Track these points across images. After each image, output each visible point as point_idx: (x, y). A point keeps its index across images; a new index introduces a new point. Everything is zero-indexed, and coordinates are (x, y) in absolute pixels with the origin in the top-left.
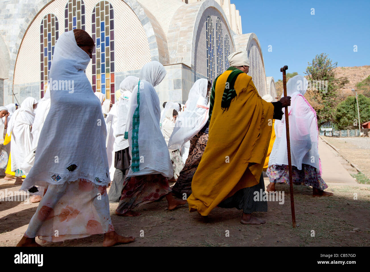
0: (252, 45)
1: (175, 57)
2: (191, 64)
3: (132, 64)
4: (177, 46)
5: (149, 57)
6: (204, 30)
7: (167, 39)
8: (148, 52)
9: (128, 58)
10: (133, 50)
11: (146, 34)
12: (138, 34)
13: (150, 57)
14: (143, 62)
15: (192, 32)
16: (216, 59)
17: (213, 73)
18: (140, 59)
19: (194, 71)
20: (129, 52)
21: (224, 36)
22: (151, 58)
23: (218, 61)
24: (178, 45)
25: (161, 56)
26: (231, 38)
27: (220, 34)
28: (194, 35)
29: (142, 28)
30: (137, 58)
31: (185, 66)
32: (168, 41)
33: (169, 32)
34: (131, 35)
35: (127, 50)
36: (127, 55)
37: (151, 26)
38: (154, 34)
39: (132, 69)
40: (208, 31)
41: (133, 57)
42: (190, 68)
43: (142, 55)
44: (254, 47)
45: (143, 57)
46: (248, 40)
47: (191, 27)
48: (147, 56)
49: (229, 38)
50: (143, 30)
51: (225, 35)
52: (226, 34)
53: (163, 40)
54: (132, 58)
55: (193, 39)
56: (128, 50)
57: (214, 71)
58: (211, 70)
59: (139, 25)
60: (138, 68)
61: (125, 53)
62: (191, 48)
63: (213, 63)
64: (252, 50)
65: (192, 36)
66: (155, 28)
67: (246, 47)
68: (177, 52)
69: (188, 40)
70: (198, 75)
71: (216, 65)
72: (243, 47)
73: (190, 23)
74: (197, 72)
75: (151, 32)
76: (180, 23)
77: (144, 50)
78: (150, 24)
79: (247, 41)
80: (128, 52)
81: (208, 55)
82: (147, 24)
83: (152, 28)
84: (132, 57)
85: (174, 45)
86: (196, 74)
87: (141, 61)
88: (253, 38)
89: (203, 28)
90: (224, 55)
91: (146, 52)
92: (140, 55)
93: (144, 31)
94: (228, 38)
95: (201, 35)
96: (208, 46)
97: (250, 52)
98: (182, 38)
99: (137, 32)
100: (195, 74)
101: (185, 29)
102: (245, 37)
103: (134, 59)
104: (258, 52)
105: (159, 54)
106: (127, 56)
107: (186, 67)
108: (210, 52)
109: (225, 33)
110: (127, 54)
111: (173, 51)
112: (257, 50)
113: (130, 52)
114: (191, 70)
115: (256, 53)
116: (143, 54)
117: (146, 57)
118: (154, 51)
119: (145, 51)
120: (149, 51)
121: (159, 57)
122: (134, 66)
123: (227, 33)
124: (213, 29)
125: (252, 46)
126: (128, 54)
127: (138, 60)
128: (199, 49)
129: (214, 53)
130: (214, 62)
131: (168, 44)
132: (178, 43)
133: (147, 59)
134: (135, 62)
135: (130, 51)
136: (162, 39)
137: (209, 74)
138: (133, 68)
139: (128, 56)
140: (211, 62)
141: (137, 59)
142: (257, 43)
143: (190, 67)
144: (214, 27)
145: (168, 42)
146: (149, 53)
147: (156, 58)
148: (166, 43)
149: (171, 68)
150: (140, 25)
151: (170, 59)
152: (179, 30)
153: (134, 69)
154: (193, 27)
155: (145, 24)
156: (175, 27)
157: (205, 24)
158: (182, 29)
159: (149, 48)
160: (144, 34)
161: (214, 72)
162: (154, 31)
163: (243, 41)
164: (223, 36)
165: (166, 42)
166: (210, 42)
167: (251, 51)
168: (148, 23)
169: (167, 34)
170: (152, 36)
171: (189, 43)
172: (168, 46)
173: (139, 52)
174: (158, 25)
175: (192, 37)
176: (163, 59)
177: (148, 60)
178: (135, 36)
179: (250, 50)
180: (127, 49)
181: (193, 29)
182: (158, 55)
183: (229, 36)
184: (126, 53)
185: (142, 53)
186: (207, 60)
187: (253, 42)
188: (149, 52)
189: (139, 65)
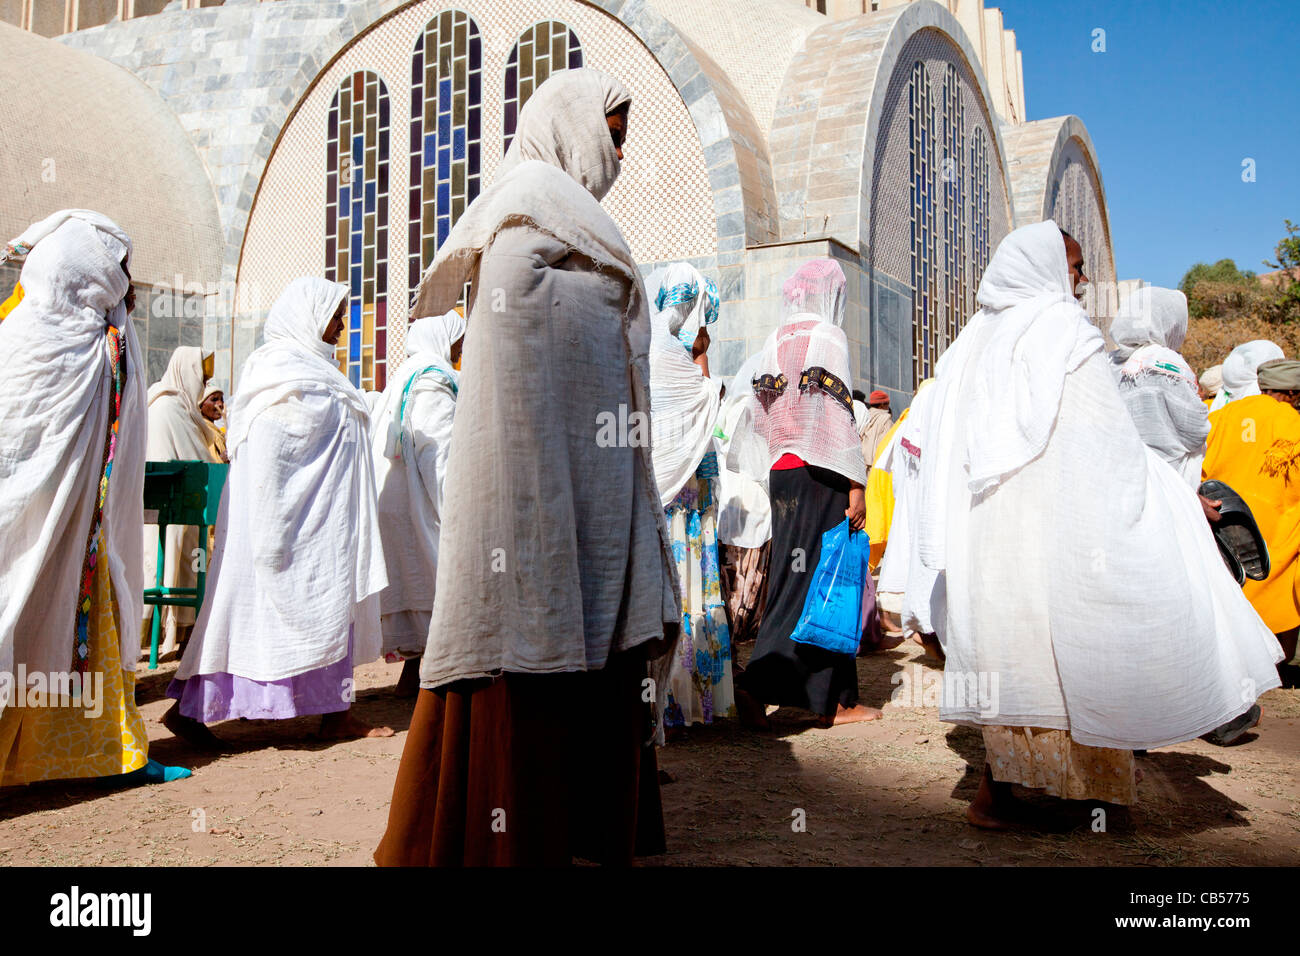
0: (1068, 162)
1: (799, 216)
2: (860, 242)
3: (644, 241)
4: (808, 175)
5: (709, 216)
6: (902, 112)
7: (769, 149)
8: (705, 199)
9: (633, 219)
10: (648, 193)
11: (696, 136)
12: (669, 134)
13: (713, 216)
14: (686, 234)
15: (863, 122)
16: (940, 219)
17: (930, 270)
18: (674, 222)
19: (868, 267)
20: (636, 200)
21: (970, 134)
22: (713, 221)
23: (949, 228)
24: (812, 170)
25: (752, 214)
26: (994, 139)
27: (956, 126)
28: (869, 135)
29: (682, 112)
30: (665, 219)
31: (839, 247)
32: (772, 158)
33: (777, 124)
34: (645, 138)
35: (628, 192)
36: (628, 210)
37: (718, 106)
38: (726, 133)
39: (645, 259)
40: (914, 118)
41: (649, 216)
42: (855, 253)
43: (682, 211)
44: (1076, 168)
45: (686, 215)
46: (1052, 144)
47: (860, 107)
48: (701, 213)
49: (988, 137)
50: (686, 122)
51: (973, 130)
52: (975, 126)
53: (757, 155)
54: (645, 222)
55: (866, 150)
56: (633, 191)
57: (935, 263)
58: (923, 259)
59: (674, 104)
60: (666, 256)
61: (621, 202)
62: (858, 183)
63: (933, 233)
64: (1069, 180)
65: (864, 139)
66: (731, 114)
67: (1046, 168)
68: (805, 198)
69: (847, 155)
70: (880, 278)
71: (941, 243)
72: (1032, 170)
73: (856, 93)
74: (878, 270)
75: (717, 128)
76: (815, 93)
77: (689, 192)
78: (715, 99)
79: (1050, 145)
80: (632, 201)
81: (916, 205)
82: (703, 99)
83: (721, 115)
84: (645, 217)
85: (797, 171)
86: (875, 274)
87: (678, 231)
88: (1073, 134)
89: (898, 109)
90: (968, 203)
91: (697, 200)
92: (673, 208)
93: (690, 126)
94: (984, 141)
95: (892, 132)
96: (916, 171)
97: (1058, 189)
98: (825, 146)
99: (666, 130)
100: (872, 276)
101: (837, 112)
102: (1041, 133)
103: (653, 225)
104: (1089, 188)
105: (745, 204)
106: (628, 215)
107: (844, 250)
108: (922, 192)
109: (973, 122)
110: (628, 206)
111: (793, 195)
112: (1087, 180)
113: (641, 199)
114: (859, 262)
115: (1081, 189)
116: (686, 206)
117: (697, 218)
118: (727, 195)
119: (693, 196)
120: (710, 194)
121: (746, 216)
122: (653, 249)
123: (980, 122)
124: (933, 109)
125: (1067, 167)
126: (632, 205)
127: (669, 227)
128: (883, 183)
129: (935, 198)
130: (935, 231)
131: (774, 168)
132: (809, 166)
133: (701, 222)
134: (657, 234)
135: (641, 195)
136: (755, 149)
137: (917, 273)
138: (649, 254)
139: (632, 215)
140: (925, 230)
141: (665, 223)
142: (1087, 154)
143: (857, 249)
144: (937, 102)
145: (772, 163)
146: (709, 202)
147: (733, 219)
148: (764, 165)
149: (789, 256)
150: (678, 103)
151: (781, 224)
152: (811, 116)
153: (653, 257)
154: (865, 104)
155: (694, 100)
156: (798, 106)
157: (905, 92)
158: (824, 113)
159: (709, 185)
160: (689, 136)
161: (933, 266)
162: (728, 125)
163: (1034, 147)
164: (965, 135)
165: (768, 163)
166: (921, 159)
167: (1063, 186)
168: (705, 97)
169: (769, 134)
170: (720, 142)
171: (853, 166)
172: (774, 177)
173: (673, 199)
174: (738, 102)
175: (864, 143)
176: (760, 225)
177: (705, 226)
178: (657, 141)
179: (1061, 179)
180: (629, 187)
181: (868, 112)
182: (741, 208)
183: (985, 131)
184: (624, 201)
185: (682, 202)
186: (913, 223)
187: (1071, 151)
188: (710, 198)
189: (670, 246)
